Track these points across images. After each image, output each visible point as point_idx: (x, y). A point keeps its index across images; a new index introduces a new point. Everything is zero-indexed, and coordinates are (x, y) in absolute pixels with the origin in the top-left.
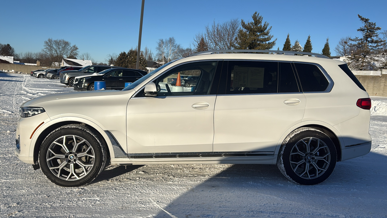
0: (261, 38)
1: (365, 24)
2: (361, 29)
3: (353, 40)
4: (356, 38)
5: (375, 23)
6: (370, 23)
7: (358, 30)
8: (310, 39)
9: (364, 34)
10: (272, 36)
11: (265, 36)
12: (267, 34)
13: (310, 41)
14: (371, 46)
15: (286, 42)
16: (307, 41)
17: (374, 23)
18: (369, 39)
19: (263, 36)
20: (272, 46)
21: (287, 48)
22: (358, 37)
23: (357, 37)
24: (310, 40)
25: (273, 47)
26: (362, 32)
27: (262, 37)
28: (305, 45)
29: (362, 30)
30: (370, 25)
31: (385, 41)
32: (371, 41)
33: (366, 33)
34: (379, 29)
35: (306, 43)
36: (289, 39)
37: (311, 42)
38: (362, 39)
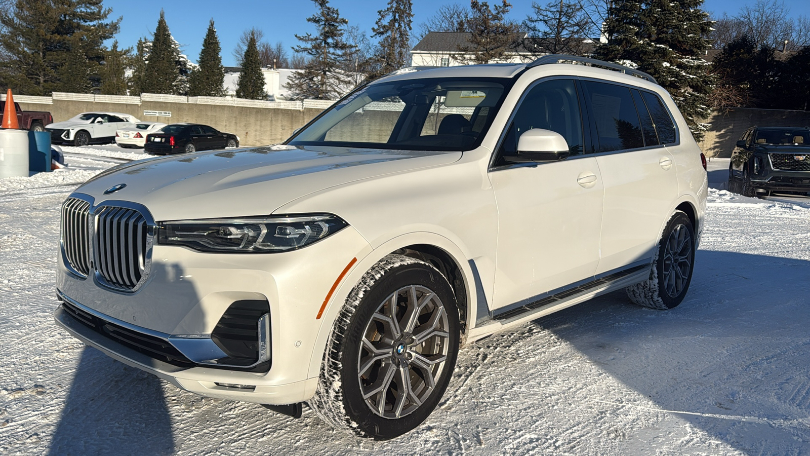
0: (81, 12)
1: (320, 9)
2: (313, 18)
3: (303, 39)
4: (306, 35)
5: (337, 10)
6: (329, 9)
7: (309, 20)
8: (214, 26)
9: (321, 28)
10: (110, 9)
11: (93, 7)
12: (97, 4)
13: (215, 32)
14: (333, 54)
15: (159, 29)
16: (207, 30)
17: (335, 9)
18: (330, 40)
19: (88, 7)
20: (112, 34)
21: (163, 42)
22: (311, 35)
23: (309, 34)
24: (215, 30)
25: (114, 35)
26: (315, 24)
27: (83, 10)
28: (205, 40)
29: (316, 21)
30: (328, 12)
31: (357, 46)
32: (333, 44)
33: (324, 28)
34: (344, 21)
35: (207, 35)
36: (165, 23)
37: (216, 34)
38: (318, 39)
